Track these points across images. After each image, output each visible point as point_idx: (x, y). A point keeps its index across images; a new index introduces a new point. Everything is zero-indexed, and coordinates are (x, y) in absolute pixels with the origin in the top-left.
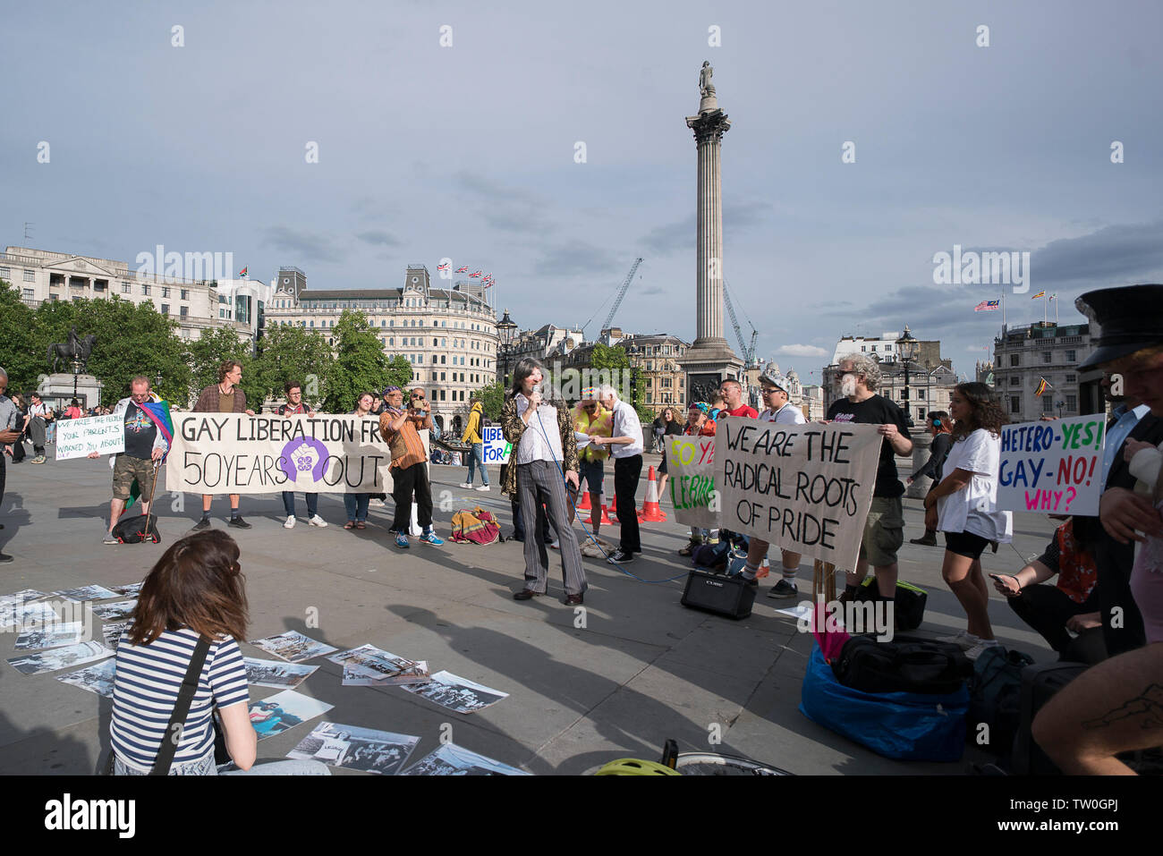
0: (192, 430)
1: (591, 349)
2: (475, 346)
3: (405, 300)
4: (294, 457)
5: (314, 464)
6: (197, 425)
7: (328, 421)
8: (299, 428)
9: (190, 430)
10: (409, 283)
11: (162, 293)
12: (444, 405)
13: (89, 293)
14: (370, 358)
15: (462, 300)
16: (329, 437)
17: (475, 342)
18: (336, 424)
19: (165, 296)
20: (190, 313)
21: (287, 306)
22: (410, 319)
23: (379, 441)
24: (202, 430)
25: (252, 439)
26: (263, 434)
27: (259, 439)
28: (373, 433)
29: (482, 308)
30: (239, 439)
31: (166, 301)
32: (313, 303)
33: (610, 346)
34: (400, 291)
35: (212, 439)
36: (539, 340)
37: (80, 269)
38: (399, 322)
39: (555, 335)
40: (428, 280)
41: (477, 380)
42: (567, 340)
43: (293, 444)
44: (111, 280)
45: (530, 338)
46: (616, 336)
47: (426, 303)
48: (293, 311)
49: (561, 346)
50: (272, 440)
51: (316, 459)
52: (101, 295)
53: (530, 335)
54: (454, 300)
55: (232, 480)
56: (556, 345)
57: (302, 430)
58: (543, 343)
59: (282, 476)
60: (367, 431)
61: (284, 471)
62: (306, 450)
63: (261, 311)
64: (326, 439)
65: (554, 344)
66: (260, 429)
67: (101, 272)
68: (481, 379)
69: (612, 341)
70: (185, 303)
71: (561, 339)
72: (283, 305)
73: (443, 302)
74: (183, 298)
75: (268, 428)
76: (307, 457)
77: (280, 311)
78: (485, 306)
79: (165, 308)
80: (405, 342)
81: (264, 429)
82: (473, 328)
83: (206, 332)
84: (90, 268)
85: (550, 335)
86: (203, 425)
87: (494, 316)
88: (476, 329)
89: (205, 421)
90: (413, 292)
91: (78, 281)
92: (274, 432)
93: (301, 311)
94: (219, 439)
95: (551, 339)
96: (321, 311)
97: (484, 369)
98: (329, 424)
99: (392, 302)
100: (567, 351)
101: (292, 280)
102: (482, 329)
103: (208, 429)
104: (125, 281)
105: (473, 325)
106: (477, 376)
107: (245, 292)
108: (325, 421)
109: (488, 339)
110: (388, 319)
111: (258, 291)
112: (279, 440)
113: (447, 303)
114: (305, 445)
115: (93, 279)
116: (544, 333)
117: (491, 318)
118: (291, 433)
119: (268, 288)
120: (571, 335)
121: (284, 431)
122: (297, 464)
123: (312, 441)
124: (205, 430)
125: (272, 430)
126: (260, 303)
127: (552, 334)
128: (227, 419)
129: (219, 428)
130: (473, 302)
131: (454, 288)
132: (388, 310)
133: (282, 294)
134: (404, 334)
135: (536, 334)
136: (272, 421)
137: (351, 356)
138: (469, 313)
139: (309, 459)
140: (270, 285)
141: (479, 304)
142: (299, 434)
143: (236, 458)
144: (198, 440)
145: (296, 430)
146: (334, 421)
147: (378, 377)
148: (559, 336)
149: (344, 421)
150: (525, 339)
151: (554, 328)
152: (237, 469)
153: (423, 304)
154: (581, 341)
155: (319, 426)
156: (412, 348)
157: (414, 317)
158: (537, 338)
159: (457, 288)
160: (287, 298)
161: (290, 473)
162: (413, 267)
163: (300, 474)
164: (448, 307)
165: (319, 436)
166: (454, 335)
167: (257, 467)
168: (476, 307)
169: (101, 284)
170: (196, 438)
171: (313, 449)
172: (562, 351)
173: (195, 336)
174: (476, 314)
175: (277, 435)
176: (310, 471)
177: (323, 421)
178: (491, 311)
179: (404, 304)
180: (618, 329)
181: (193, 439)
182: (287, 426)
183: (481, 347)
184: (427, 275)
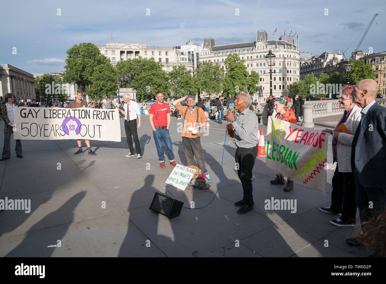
0: (25, 114)
1: (346, 62)
2: (289, 64)
3: (257, 47)
4: (68, 125)
5: (76, 128)
6: (27, 112)
7: (80, 110)
8: (69, 113)
9: (24, 113)
10: (258, 39)
11: (159, 54)
12: (275, 92)
13: (133, 57)
14: (241, 73)
15: (282, 44)
16: (81, 117)
17: (289, 63)
18: (83, 112)
19: (160, 55)
20: (170, 61)
21: (207, 54)
22: (259, 55)
23: (100, 119)
24: (29, 113)
25: (50, 118)
26: (55, 116)
27: (53, 118)
28: (97, 115)
29: (292, 47)
30: (45, 118)
31: (160, 57)
32: (218, 51)
33: (356, 59)
34: (255, 43)
35: (33, 117)
36: (321, 60)
37: (129, 48)
38: (254, 56)
39: (328, 57)
40: (267, 36)
41: (291, 80)
42: (334, 59)
43: (67, 120)
44: (140, 51)
45: (316, 59)
46: (359, 55)
47: (266, 47)
48: (210, 56)
49: (331, 61)
50: (58, 118)
51: (76, 126)
52: (137, 57)
53: (316, 57)
54: (279, 44)
55: (42, 134)
56: (329, 61)
57: (70, 114)
58: (322, 61)
59: (63, 133)
60: (95, 115)
61: (63, 131)
62: (72, 122)
63: (198, 57)
64: (79, 118)
65: (328, 60)
66: (53, 113)
67: (137, 48)
68: (292, 79)
69: (358, 57)
70: (167, 57)
71: (332, 58)
72: (206, 54)
73: (274, 46)
74: (166, 55)
75: (57, 113)
76: (73, 125)
77: (205, 56)
78: (294, 46)
79: (160, 59)
80: (257, 65)
81: (55, 113)
82: (288, 56)
83: (175, 67)
84: (133, 47)
85: (326, 57)
86: (29, 112)
87: (298, 50)
88: (289, 57)
89: (30, 110)
90: (260, 43)
91: (130, 52)
92: (59, 115)
93: (213, 55)
94: (36, 117)
95: (326, 58)
96: (221, 54)
97: (294, 74)
98: (80, 111)
99: (252, 48)
100: (334, 64)
101: (209, 43)
102: (292, 57)
103: (32, 113)
104: (145, 51)
105: (288, 55)
106: (290, 78)
107: (191, 50)
108: (79, 110)
109: (295, 61)
110: (250, 56)
111: (196, 49)
112: (61, 118)
113: (276, 46)
114: (71, 120)
115: (134, 51)
116: (323, 56)
117: (297, 51)
118: (66, 115)
119: (200, 47)
120: (336, 56)
121: (63, 114)
122: (69, 128)
123: (74, 118)
124: (30, 114)
125: (58, 114)
126: (197, 54)
127: (327, 56)
128: (40, 110)
129: (36, 113)
130: (288, 45)
131: (279, 39)
132: (250, 51)
133: (205, 49)
134: (257, 61)
135: (319, 57)
136: (58, 110)
137: (233, 72)
138: (286, 50)
139: (73, 126)
140: (201, 46)
141: (291, 45)
142: (69, 116)
143: (43, 126)
144: (27, 117)
145: (68, 114)
146: (83, 110)
147: (244, 81)
148: (330, 57)
149: (86, 110)
150: (314, 59)
151: (328, 53)
152: (45, 130)
153: (265, 47)
154: (342, 59)
155: (77, 112)
156: (261, 67)
157: (261, 54)
158: (319, 59)
159: (280, 39)
160: (207, 50)
161: (67, 132)
162: (260, 32)
163: (70, 132)
164: (276, 48)
165: (77, 116)
166: (279, 60)
167: (53, 129)
168: (289, 47)
169: (137, 53)
170: (27, 116)
171: (75, 122)
172: (332, 64)
173: (171, 69)
174: (289, 50)
175: (60, 116)
176: (75, 131)
177: (78, 110)
178: (297, 48)
179: (257, 48)
180: (361, 51)
181: (25, 117)
182: (64, 112)
183: (292, 65)
184: (266, 35)
